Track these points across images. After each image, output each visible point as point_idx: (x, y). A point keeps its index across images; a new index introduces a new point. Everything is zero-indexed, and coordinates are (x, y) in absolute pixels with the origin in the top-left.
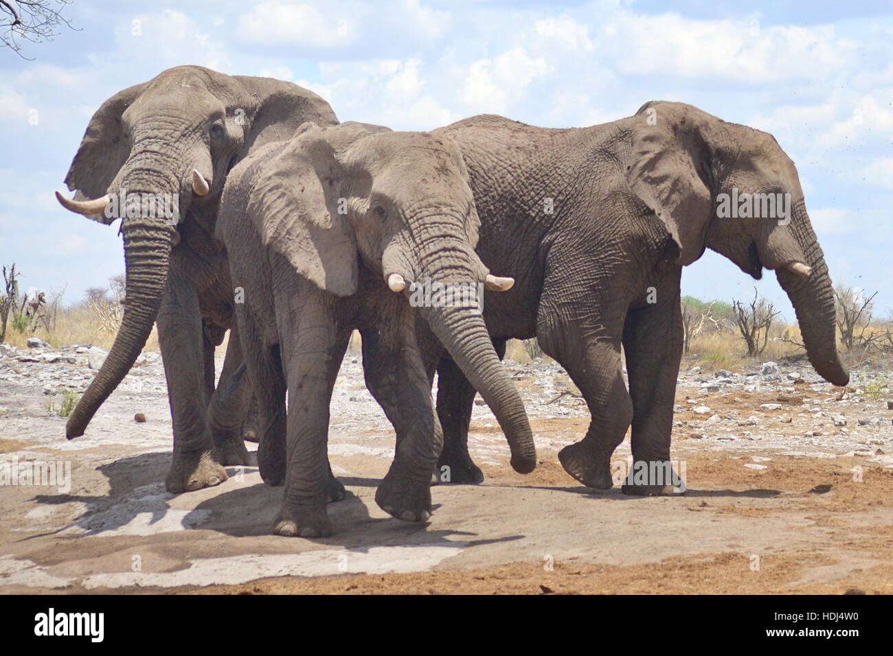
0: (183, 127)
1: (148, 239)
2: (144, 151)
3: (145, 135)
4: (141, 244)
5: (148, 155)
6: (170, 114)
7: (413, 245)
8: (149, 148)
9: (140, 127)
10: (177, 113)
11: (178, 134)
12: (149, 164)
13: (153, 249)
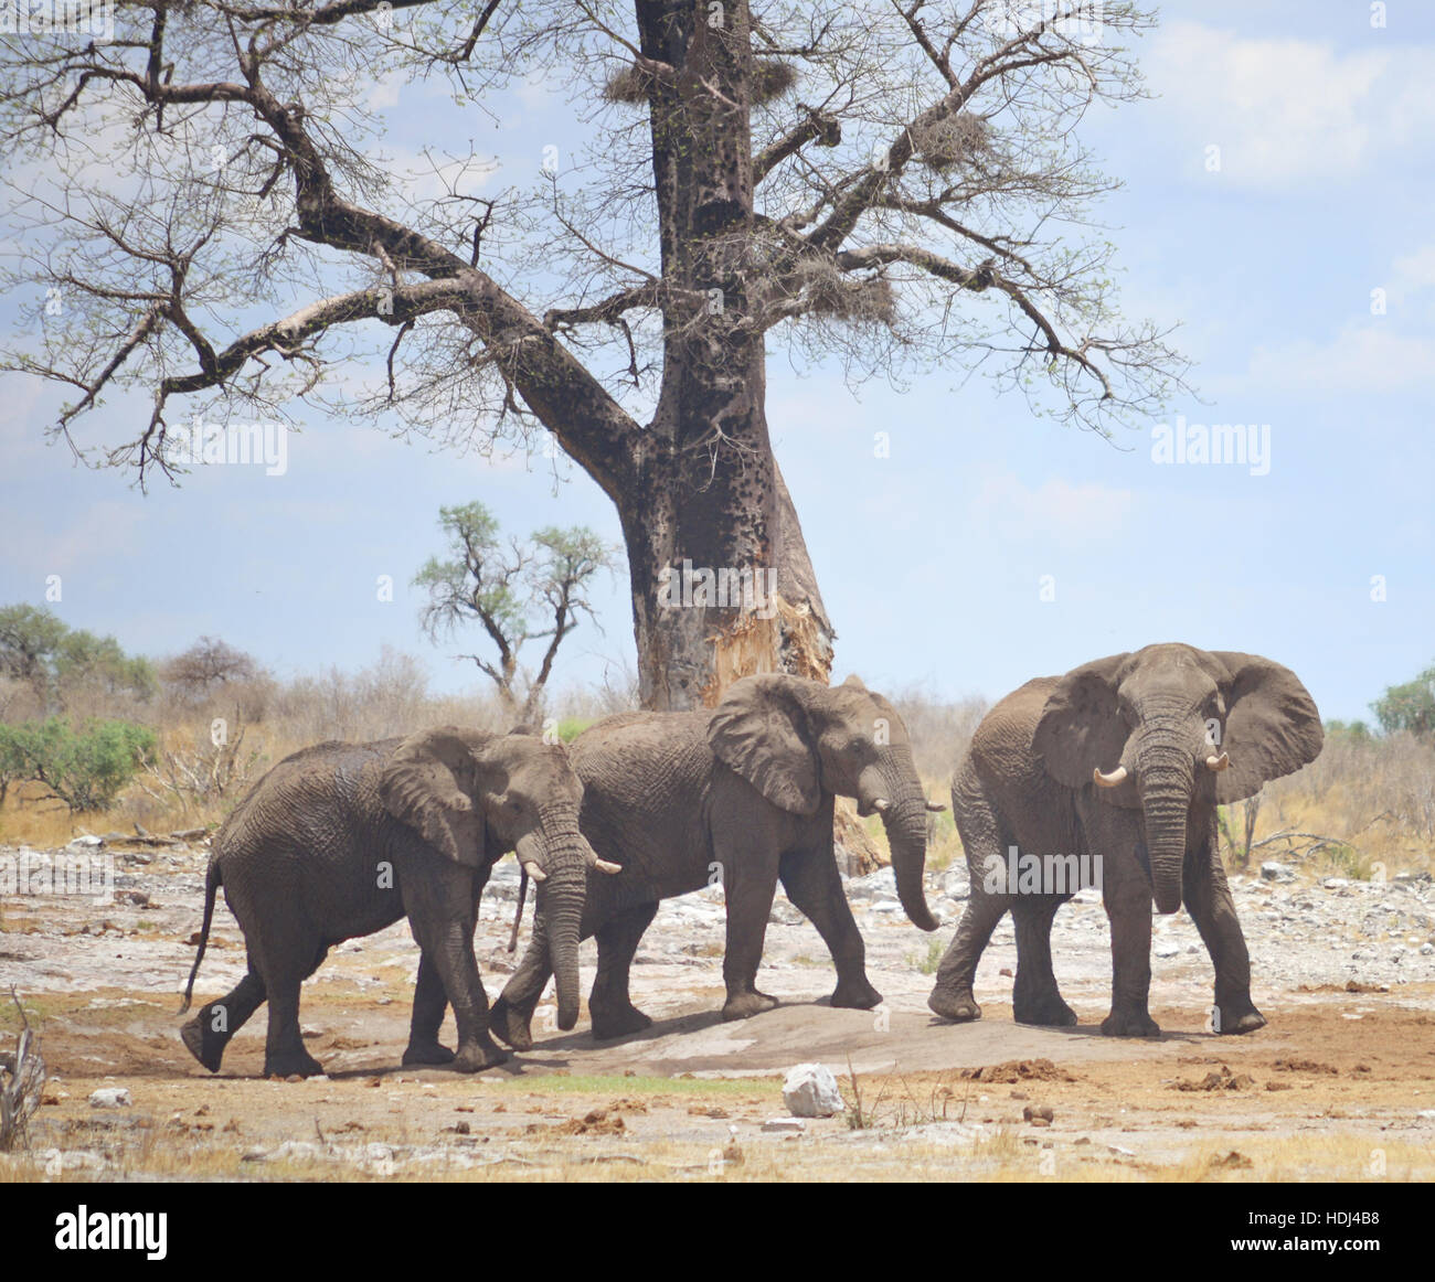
0: (1188, 706)
1: (1172, 809)
2: (1160, 729)
3: (1155, 713)
4: (1164, 813)
5: (1164, 733)
6: (1174, 695)
7: (543, 837)
8: (1163, 726)
9: (1147, 704)
10: (1180, 693)
11: (1185, 713)
12: (1167, 741)
13: (1176, 817)
